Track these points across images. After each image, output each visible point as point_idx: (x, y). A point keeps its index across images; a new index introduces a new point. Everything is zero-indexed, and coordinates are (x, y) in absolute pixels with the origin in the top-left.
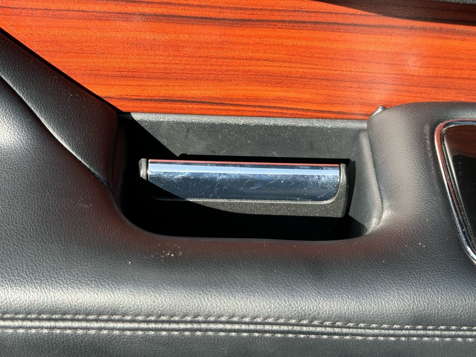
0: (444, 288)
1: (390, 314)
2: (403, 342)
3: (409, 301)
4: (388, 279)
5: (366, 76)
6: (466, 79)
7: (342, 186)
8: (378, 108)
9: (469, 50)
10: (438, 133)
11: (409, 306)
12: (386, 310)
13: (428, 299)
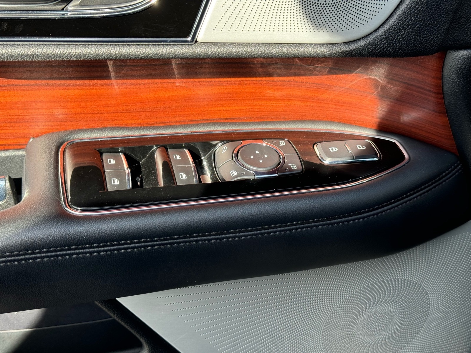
0: (41, 226)
1: (8, 246)
2: (23, 264)
3: (18, 236)
4: (6, 226)
5: (13, 118)
6: (80, 114)
7: (8, 189)
8: (30, 139)
9: (72, 96)
10: (62, 149)
11: (19, 239)
12: (5, 243)
13: (31, 233)
